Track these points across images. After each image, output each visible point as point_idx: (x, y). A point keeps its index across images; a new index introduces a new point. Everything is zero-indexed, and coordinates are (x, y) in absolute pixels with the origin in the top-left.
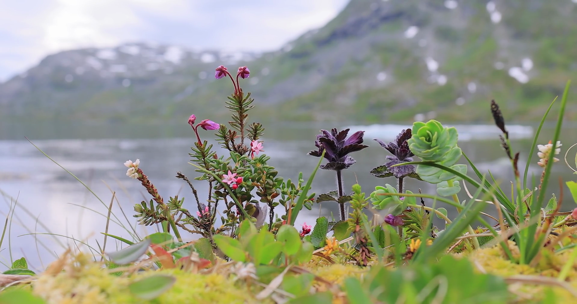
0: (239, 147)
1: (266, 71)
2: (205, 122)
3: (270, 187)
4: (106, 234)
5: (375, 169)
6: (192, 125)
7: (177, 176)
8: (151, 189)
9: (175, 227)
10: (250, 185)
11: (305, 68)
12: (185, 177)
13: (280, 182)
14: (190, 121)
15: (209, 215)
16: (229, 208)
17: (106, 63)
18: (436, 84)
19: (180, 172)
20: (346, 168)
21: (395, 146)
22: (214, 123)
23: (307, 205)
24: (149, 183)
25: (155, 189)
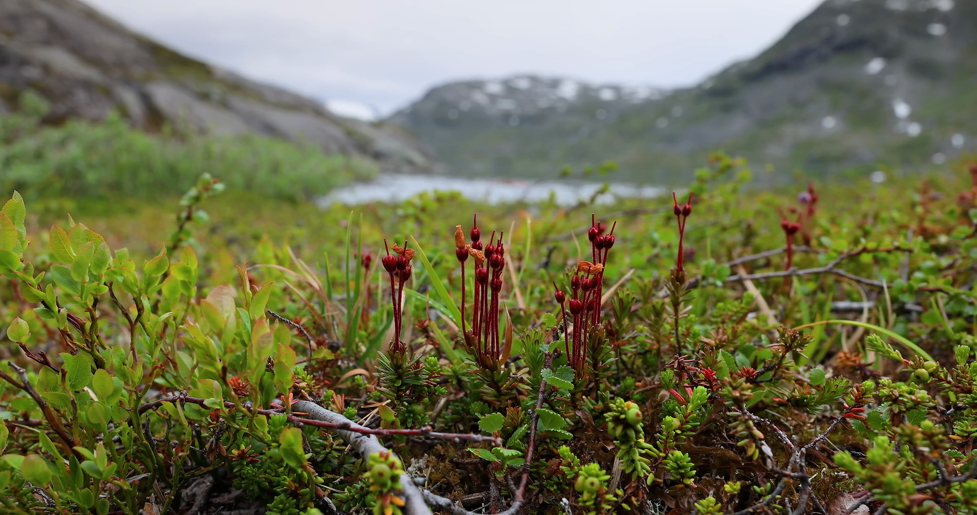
1: (678, 111)
11: (727, 109)
17: (493, 98)
18: (905, 134)
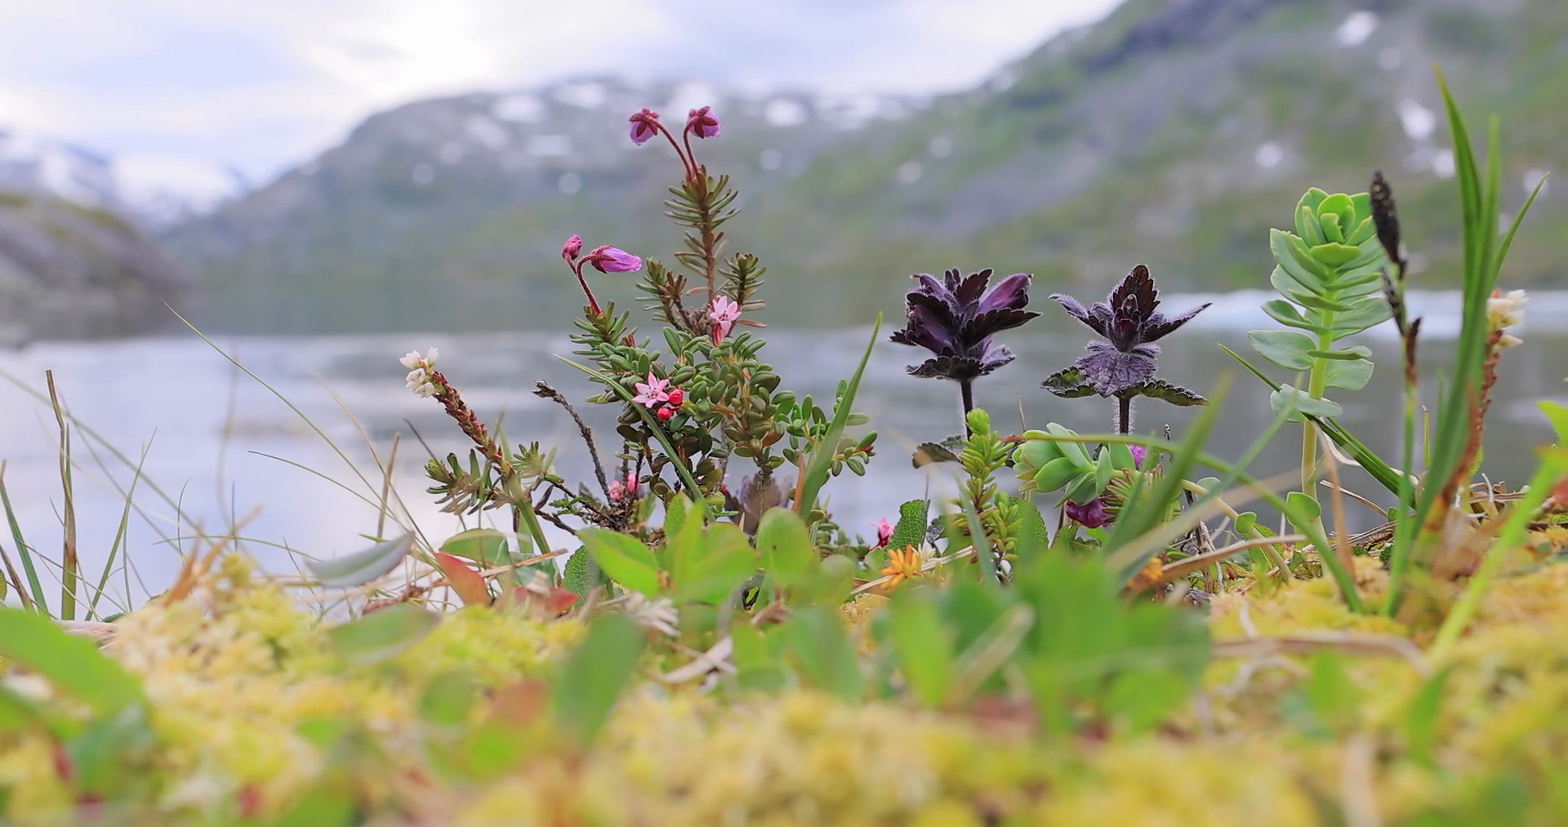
0: (698, 317)
1: (941, 146)
2: (600, 252)
3: (758, 417)
4: (379, 539)
5: (1058, 375)
6: (571, 261)
7: (536, 393)
8: (470, 424)
9: (534, 519)
10: (705, 409)
11: (1050, 135)
12: (557, 393)
13: (787, 403)
14: (566, 251)
15: (624, 492)
16: (656, 469)
17: (517, 132)
18: (1430, 172)
19: (543, 382)
20: (983, 372)
21: (1106, 312)
22: (625, 253)
23: (853, 463)
24: (464, 408)
25: (479, 424)
